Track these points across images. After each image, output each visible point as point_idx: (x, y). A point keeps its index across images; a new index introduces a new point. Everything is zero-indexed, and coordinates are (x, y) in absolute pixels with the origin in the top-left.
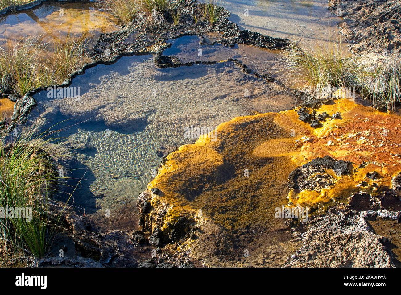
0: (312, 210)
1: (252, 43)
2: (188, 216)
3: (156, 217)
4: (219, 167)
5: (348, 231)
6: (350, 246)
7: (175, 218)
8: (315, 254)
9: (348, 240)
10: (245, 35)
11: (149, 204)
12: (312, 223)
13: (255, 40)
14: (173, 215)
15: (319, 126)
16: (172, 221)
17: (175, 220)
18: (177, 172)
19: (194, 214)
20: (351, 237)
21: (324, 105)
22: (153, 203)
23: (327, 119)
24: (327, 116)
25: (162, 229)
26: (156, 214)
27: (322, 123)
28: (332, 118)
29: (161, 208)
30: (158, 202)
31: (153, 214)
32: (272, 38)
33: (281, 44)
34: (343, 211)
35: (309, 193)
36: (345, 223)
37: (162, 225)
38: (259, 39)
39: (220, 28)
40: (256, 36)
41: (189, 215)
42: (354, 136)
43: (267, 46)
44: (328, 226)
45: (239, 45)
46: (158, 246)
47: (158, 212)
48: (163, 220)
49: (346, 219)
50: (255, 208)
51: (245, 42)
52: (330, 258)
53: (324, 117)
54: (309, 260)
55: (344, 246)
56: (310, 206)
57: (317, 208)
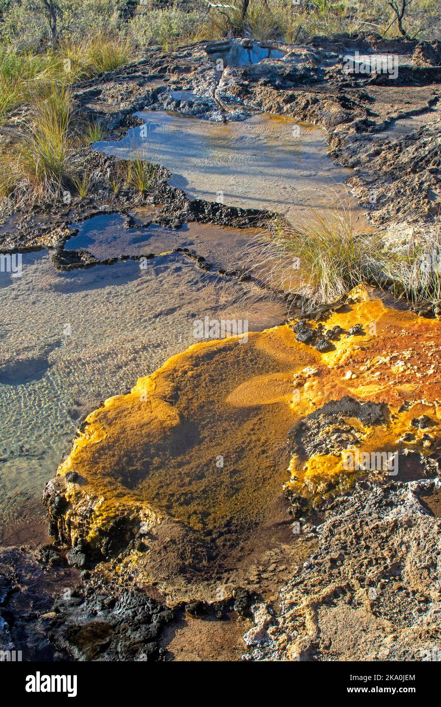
0: (331, 487)
1: (210, 220)
2: (129, 514)
3: (77, 520)
4: (172, 429)
5: (390, 517)
6: (396, 540)
7: (108, 519)
8: (341, 558)
9: (392, 531)
10: (197, 207)
11: (63, 499)
12: (332, 508)
13: (214, 215)
14: (105, 514)
15: (331, 348)
16: (103, 525)
17: (109, 522)
18: (105, 443)
19: (139, 509)
20: (396, 526)
21: (336, 313)
22: (70, 497)
23: (342, 336)
24: (341, 331)
25: (88, 539)
26: (76, 514)
27: (334, 343)
28: (349, 334)
29: (83, 504)
30: (78, 495)
31: (71, 515)
32: (241, 210)
33: (255, 218)
34: (380, 484)
35: (322, 459)
36: (384, 504)
37: (88, 533)
38: (221, 213)
39: (155, 198)
40: (215, 207)
41: (132, 512)
42: (387, 360)
43: (234, 222)
44: (357, 511)
45: (189, 225)
46: (83, 568)
47: (79, 512)
48: (89, 523)
49: (386, 497)
50: (237, 490)
51: (199, 220)
52: (366, 561)
53: (337, 334)
54: (331, 568)
55: (385, 540)
56: (326, 480)
57: (338, 483)
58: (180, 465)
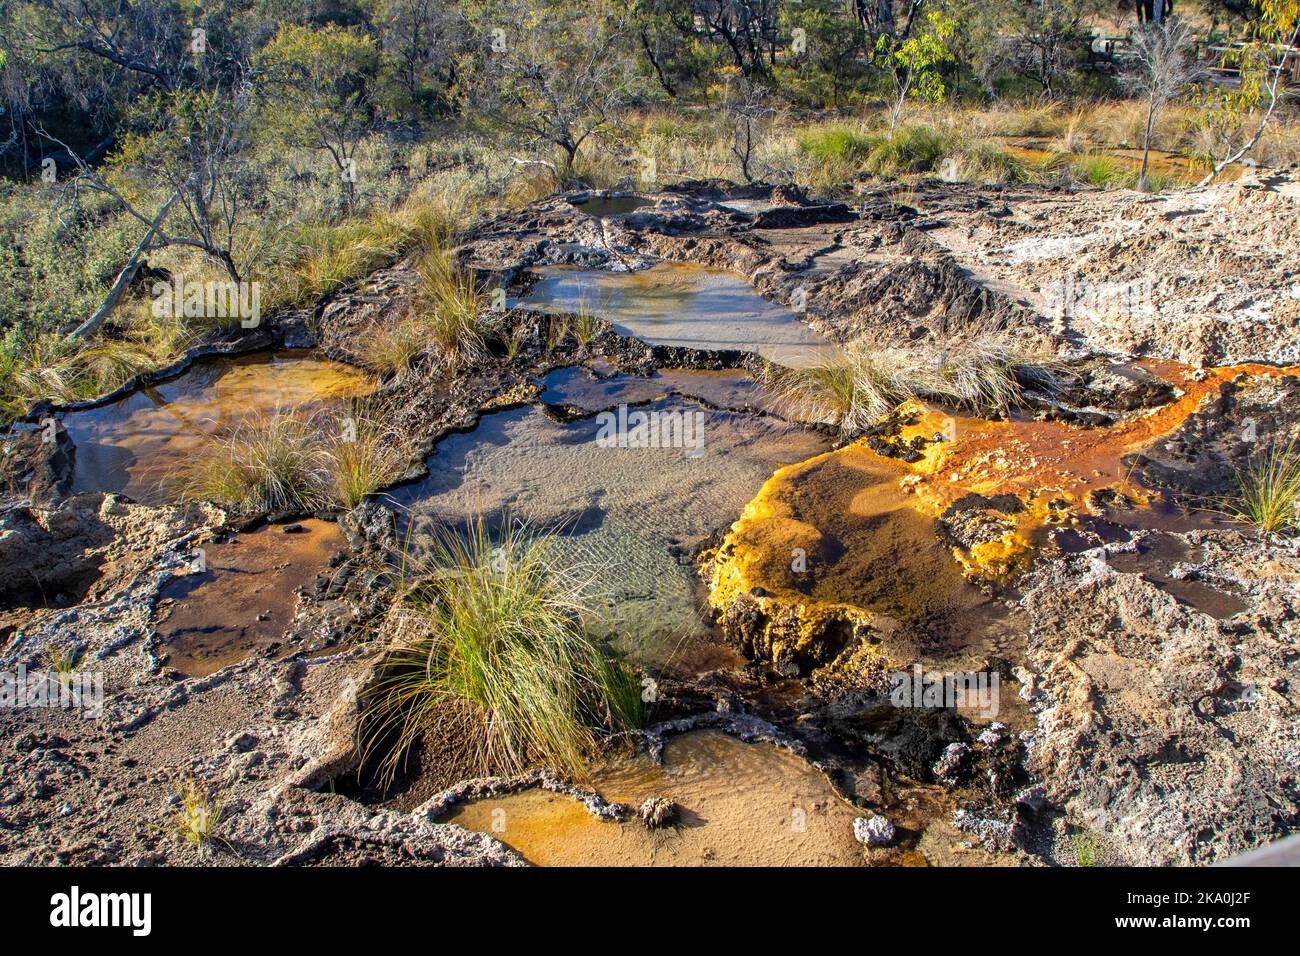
0: (1011, 568)
1: (679, 365)
2: (836, 616)
3: (781, 632)
4: (820, 541)
5: (1087, 580)
6: (1102, 598)
7: (818, 624)
8: (1061, 620)
9: (1095, 592)
10: (661, 353)
11: (759, 613)
12: (1022, 585)
13: (681, 359)
14: (813, 621)
15: (920, 457)
16: (815, 630)
17: (819, 626)
18: (764, 560)
19: (844, 610)
20: (1096, 587)
21: (905, 427)
22: (767, 610)
23: (927, 445)
24: (924, 441)
25: (797, 647)
26: (778, 626)
27: (921, 452)
28: (934, 442)
29: (784, 615)
30: (776, 608)
31: (774, 627)
32: (712, 352)
33: (729, 358)
34: (1058, 557)
35: (987, 546)
36: (1073, 573)
37: (796, 641)
38: (690, 357)
39: (605, 350)
40: (681, 352)
41: (837, 614)
42: (986, 459)
43: (706, 365)
44: (1049, 582)
45: (659, 371)
46: (800, 677)
47: (781, 623)
48: (796, 632)
49: (1069, 566)
50: (913, 585)
51: (667, 366)
52: (1086, 620)
53: (919, 443)
54: (1058, 630)
55: (1092, 602)
56: (1003, 563)
57: (1015, 564)
58: (842, 572)
